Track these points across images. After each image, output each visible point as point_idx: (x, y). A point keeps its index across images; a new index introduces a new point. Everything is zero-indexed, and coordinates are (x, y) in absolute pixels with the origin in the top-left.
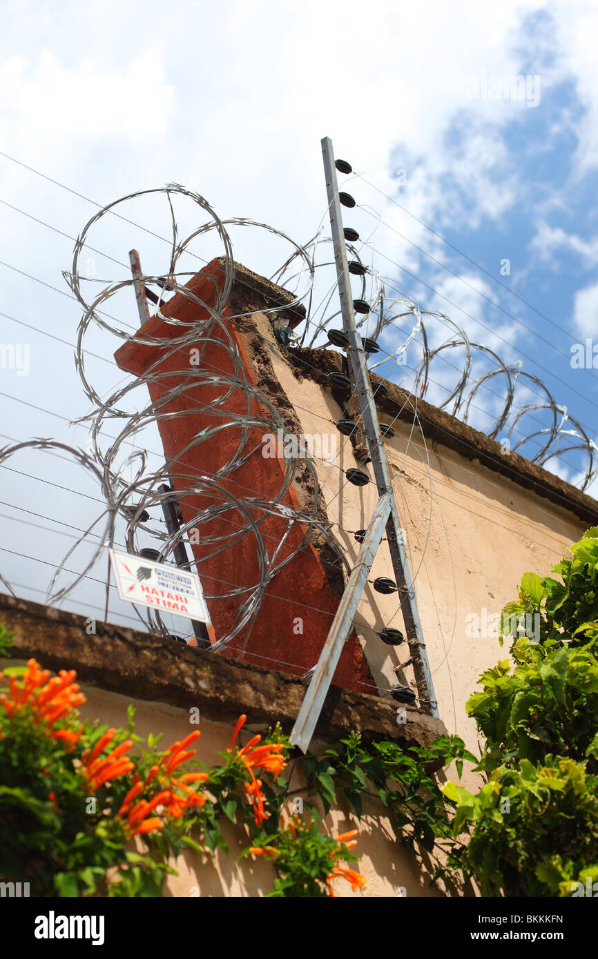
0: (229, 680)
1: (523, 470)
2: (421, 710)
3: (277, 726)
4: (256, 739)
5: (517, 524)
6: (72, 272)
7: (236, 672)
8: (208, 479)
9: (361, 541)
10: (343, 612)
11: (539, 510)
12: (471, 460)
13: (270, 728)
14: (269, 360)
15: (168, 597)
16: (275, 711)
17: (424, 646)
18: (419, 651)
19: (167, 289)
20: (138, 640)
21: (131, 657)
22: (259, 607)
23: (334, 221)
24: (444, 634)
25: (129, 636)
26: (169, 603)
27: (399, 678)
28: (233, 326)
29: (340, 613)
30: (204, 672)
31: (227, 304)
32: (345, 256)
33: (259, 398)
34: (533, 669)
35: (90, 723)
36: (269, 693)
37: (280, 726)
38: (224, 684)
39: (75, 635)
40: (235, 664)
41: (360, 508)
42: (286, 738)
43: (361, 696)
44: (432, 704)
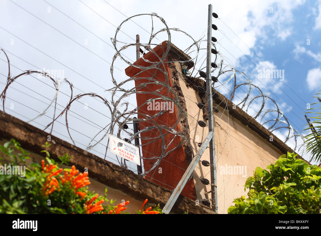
0: (144, 187)
1: (264, 132)
2: (211, 209)
3: (158, 205)
4: (150, 208)
5: (258, 150)
6: (114, 39)
7: (147, 184)
8: (149, 116)
9: (200, 146)
10: (189, 170)
11: (267, 147)
12: (245, 125)
13: (156, 205)
14: (178, 79)
15: (127, 154)
16: (159, 200)
17: (216, 187)
18: (214, 188)
19: (146, 49)
20: (114, 167)
21: (111, 173)
22: (159, 163)
23: (209, 34)
24: (225, 184)
25: (111, 165)
26: (127, 156)
27: (206, 197)
28: (168, 65)
29: (188, 170)
30: (136, 182)
31: (166, 57)
32: (211, 47)
33: (172, 91)
34: (252, 200)
35: (91, 192)
36: (158, 194)
37: (159, 205)
38: (142, 187)
39: (92, 162)
40: (147, 181)
41: (202, 135)
42: (161, 210)
43: (191, 200)
44: (216, 207)
